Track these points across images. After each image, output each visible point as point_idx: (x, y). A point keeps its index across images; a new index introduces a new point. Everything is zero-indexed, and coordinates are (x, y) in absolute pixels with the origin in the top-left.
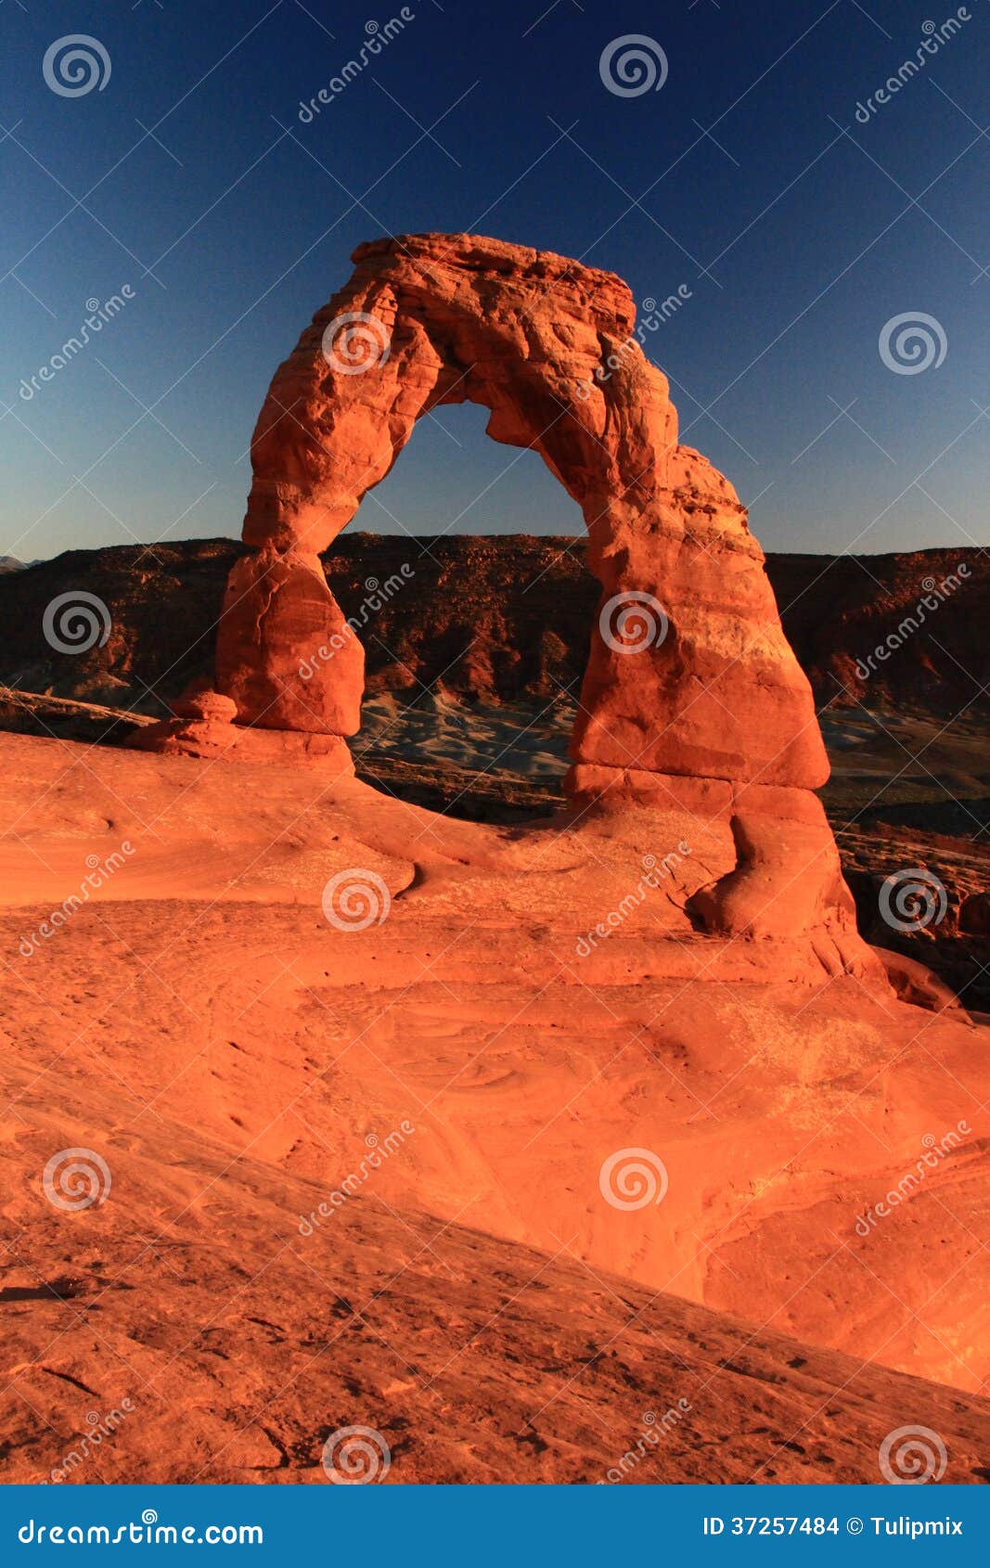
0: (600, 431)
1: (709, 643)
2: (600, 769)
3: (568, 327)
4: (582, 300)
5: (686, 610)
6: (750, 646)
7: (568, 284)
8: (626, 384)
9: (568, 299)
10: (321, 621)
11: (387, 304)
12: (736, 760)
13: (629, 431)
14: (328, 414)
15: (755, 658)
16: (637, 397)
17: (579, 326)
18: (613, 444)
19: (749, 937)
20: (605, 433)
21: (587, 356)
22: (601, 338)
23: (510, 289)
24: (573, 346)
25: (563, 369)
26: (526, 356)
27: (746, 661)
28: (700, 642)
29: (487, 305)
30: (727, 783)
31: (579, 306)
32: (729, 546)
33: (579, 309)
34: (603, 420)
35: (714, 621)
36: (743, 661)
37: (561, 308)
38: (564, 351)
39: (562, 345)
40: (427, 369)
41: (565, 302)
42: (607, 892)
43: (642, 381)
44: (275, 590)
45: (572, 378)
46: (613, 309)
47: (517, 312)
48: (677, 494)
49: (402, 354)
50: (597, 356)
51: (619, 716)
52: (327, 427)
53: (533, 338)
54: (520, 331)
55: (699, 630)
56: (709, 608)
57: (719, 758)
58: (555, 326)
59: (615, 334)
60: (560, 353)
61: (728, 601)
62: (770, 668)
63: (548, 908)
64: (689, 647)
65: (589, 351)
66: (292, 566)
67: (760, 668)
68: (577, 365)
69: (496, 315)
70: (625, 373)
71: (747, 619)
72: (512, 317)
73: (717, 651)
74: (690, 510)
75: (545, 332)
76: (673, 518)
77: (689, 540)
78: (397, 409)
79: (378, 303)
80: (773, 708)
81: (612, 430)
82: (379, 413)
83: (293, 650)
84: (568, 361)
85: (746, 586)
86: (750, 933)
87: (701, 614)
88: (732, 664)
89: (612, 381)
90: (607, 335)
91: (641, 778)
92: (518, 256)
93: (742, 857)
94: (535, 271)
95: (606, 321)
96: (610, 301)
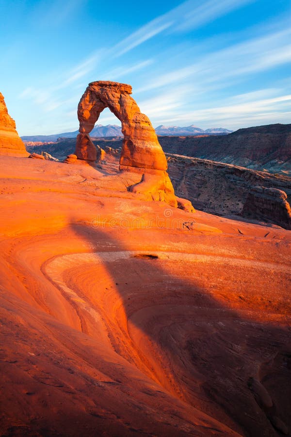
0: (119, 111)
2: (124, 166)
5: (135, 140)
6: (145, 145)
7: (115, 87)
8: (123, 103)
9: (115, 89)
11: (90, 93)
12: (144, 165)
13: (123, 111)
16: (124, 105)
17: (116, 94)
18: (121, 113)
22: (121, 96)
23: (105, 89)
24: (115, 97)
25: (113, 102)
27: (144, 148)
28: (136, 145)
29: (102, 92)
31: (117, 90)
32: (143, 129)
34: (119, 109)
35: (139, 141)
37: (114, 91)
43: (125, 102)
44: (82, 139)
46: (124, 90)
48: (133, 120)
52: (83, 114)
53: (108, 97)
54: (106, 96)
55: (136, 143)
56: (139, 139)
57: (141, 164)
58: (112, 94)
59: (123, 94)
60: (112, 98)
61: (142, 138)
63: (102, 186)
64: (135, 146)
65: (118, 98)
66: (84, 135)
67: (147, 149)
69: (103, 94)
70: (123, 101)
71: (145, 141)
72: (105, 94)
73: (139, 146)
74: (136, 123)
75: (110, 95)
76: (133, 125)
77: (135, 128)
79: (88, 94)
80: (150, 156)
81: (121, 111)
86: (135, 192)
87: (137, 140)
88: (142, 149)
89: (121, 102)
90: (122, 95)
91: (130, 168)
92: (108, 84)
93: (142, 180)
94: (110, 85)
95: (122, 92)
96: (123, 89)
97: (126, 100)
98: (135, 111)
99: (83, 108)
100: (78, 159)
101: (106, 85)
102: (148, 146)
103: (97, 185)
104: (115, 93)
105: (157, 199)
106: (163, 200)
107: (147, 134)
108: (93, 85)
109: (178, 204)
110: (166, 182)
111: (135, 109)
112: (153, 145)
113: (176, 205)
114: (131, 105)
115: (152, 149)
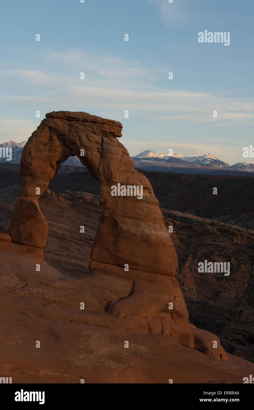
0: (97, 166)
1: (127, 228)
2: (98, 263)
3: (90, 136)
4: (97, 128)
5: (122, 218)
6: (141, 229)
7: (94, 124)
8: (105, 152)
9: (93, 128)
10: (34, 216)
11: (47, 131)
12: (137, 264)
13: (106, 166)
14: (30, 161)
15: (142, 233)
16: (108, 156)
17: (95, 136)
18: (101, 169)
19: (117, 316)
20: (99, 166)
21: (96, 144)
22: (102, 140)
23: (76, 126)
24: (91, 142)
26: (79, 145)
27: (139, 234)
28: (125, 227)
29: (70, 131)
30: (136, 270)
31: (96, 130)
33: (95, 131)
34: (99, 163)
35: (130, 221)
36: (137, 234)
37: (90, 131)
38: (89, 143)
39: (88, 141)
40: (56, 148)
41: (91, 129)
42: (79, 297)
43: (110, 151)
44: (24, 207)
45: (90, 151)
46: (108, 130)
47: (77, 133)
49: (50, 144)
50: (100, 144)
51: (102, 248)
52: (31, 164)
53: (80, 140)
54: (77, 138)
55: (125, 224)
56: (129, 218)
58: (87, 137)
59: (107, 137)
61: (136, 216)
62: (146, 237)
63: (56, 299)
64: (121, 229)
65: (97, 143)
66: (28, 200)
67: (143, 236)
68: (92, 147)
69: (71, 134)
70: (105, 149)
71: (141, 221)
72: (75, 134)
73: (130, 230)
75: (84, 138)
78: (49, 159)
79: (44, 131)
80: (147, 249)
81: (101, 165)
82: (44, 160)
83: (26, 223)
84: (89, 146)
85: (143, 212)
87: (127, 219)
88: (134, 235)
89: (102, 152)
90: (105, 139)
91: (109, 267)
92: (81, 117)
93: (132, 293)
94: (85, 121)
95: (104, 134)
96: (107, 128)
97: (112, 148)
98: (125, 168)
99: (32, 154)
100: (13, 241)
101: (78, 120)
102: (146, 231)
103: (46, 297)
104: (92, 134)
105: (157, 330)
106: (167, 332)
107: (146, 210)
108: (54, 117)
109: (195, 341)
110: (175, 298)
111: (126, 164)
112: (154, 229)
113: (192, 345)
114: (119, 157)
115: (152, 237)
